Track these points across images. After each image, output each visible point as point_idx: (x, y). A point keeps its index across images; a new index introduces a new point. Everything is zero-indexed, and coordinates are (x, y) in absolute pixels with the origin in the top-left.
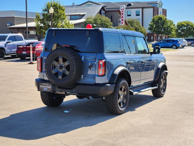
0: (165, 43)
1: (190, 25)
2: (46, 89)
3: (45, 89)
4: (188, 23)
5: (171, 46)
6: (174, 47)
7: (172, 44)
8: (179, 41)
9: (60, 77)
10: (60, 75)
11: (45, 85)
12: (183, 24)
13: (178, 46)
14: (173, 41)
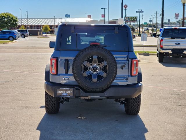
0: (2, 35)
1: (11, 17)
2: (66, 95)
3: (64, 94)
4: (8, 15)
5: (7, 38)
6: (11, 38)
7: (9, 36)
8: (15, 32)
9: (95, 80)
10: (94, 78)
11: (65, 90)
12: (4, 15)
13: (14, 38)
14: (10, 32)
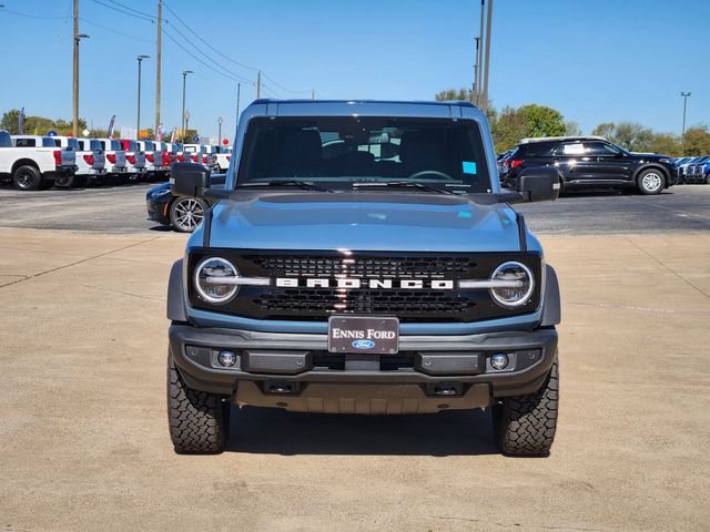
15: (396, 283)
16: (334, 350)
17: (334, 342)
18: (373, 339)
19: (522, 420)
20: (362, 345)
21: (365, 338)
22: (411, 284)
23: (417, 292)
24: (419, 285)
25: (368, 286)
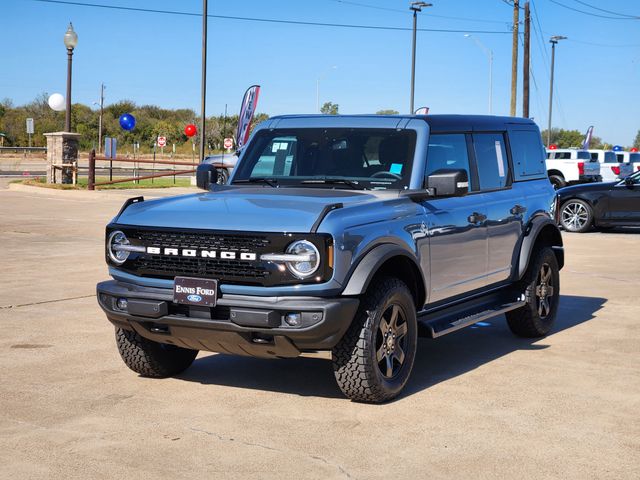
15: (218, 254)
16: (176, 301)
17: (177, 295)
18: (200, 295)
19: (341, 370)
20: (194, 299)
21: (195, 294)
22: (228, 255)
23: (231, 261)
24: (233, 256)
25: (200, 256)
